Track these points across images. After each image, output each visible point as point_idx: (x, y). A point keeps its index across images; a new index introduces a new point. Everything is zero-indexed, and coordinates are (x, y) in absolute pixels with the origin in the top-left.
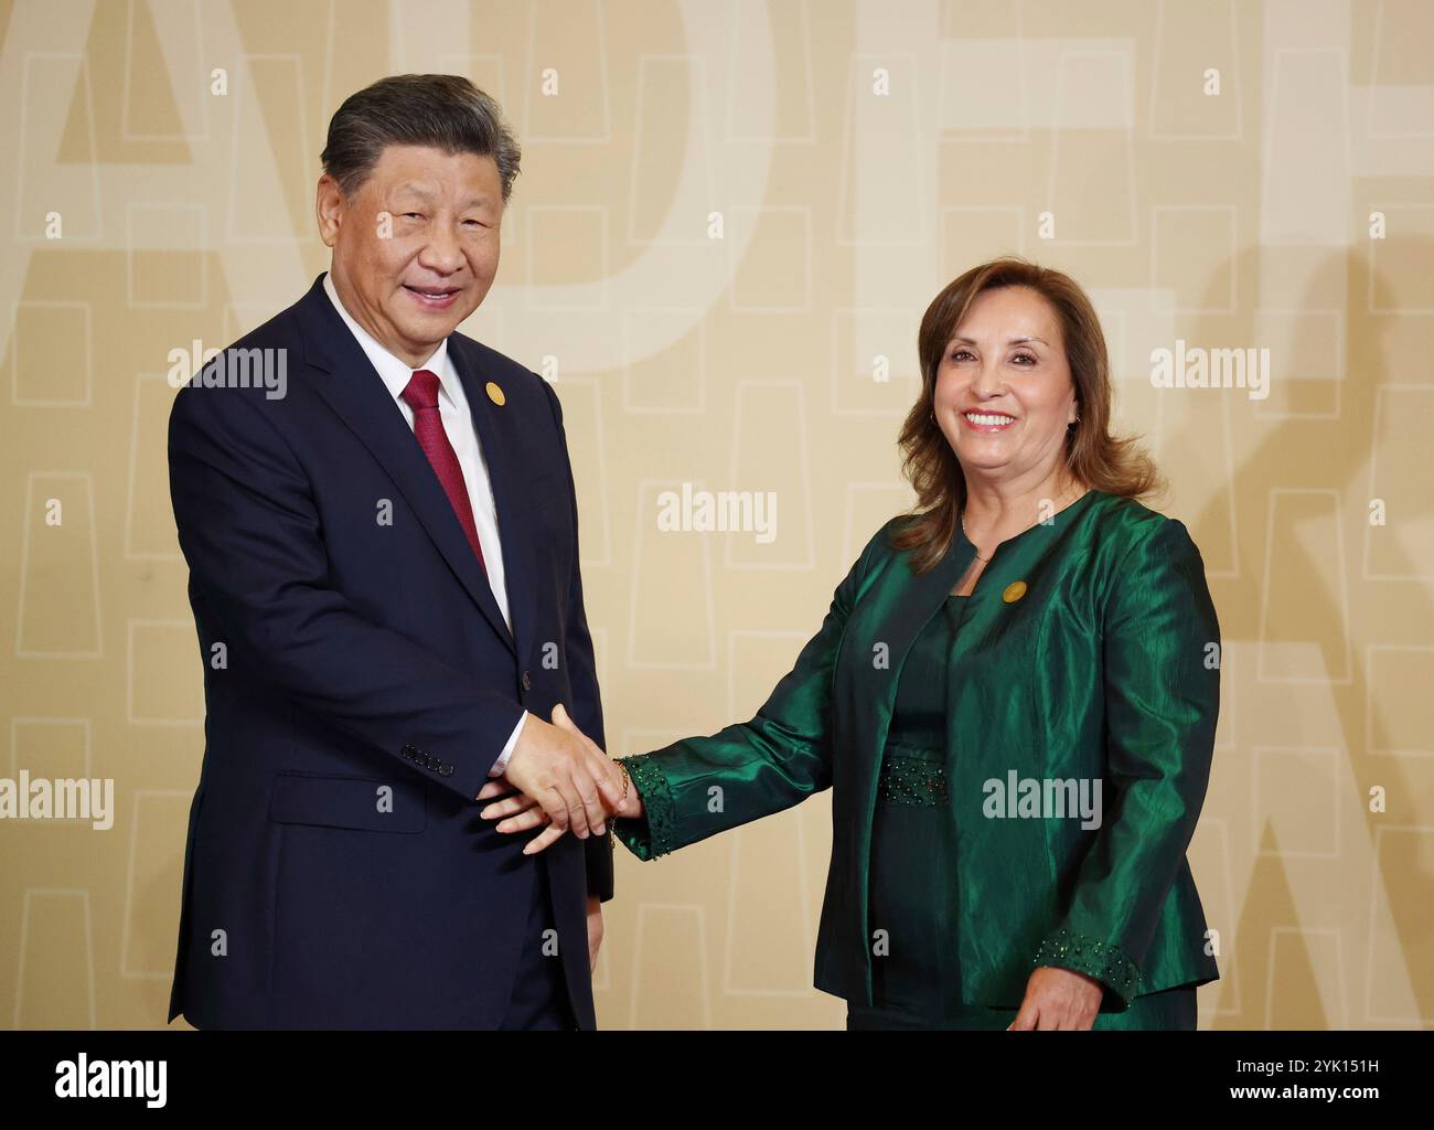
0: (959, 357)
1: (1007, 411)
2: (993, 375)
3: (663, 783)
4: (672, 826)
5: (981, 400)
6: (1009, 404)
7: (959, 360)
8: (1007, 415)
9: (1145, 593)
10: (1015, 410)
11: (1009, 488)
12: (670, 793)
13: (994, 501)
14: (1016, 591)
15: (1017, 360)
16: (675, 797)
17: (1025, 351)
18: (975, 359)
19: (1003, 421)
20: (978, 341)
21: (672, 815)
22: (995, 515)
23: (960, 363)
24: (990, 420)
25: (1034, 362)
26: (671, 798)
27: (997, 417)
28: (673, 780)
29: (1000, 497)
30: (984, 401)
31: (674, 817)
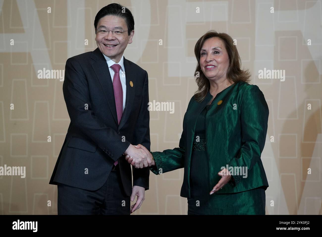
0: (203, 54)
2: (210, 57)
3: (159, 157)
6: (214, 63)
7: (203, 55)
9: (251, 100)
11: (218, 82)
12: (161, 159)
13: (215, 85)
14: (220, 102)
15: (215, 53)
17: (216, 50)
18: (206, 54)
20: (206, 50)
22: (216, 88)
23: (203, 56)
24: (211, 67)
25: (219, 53)
29: (216, 84)
30: (209, 62)
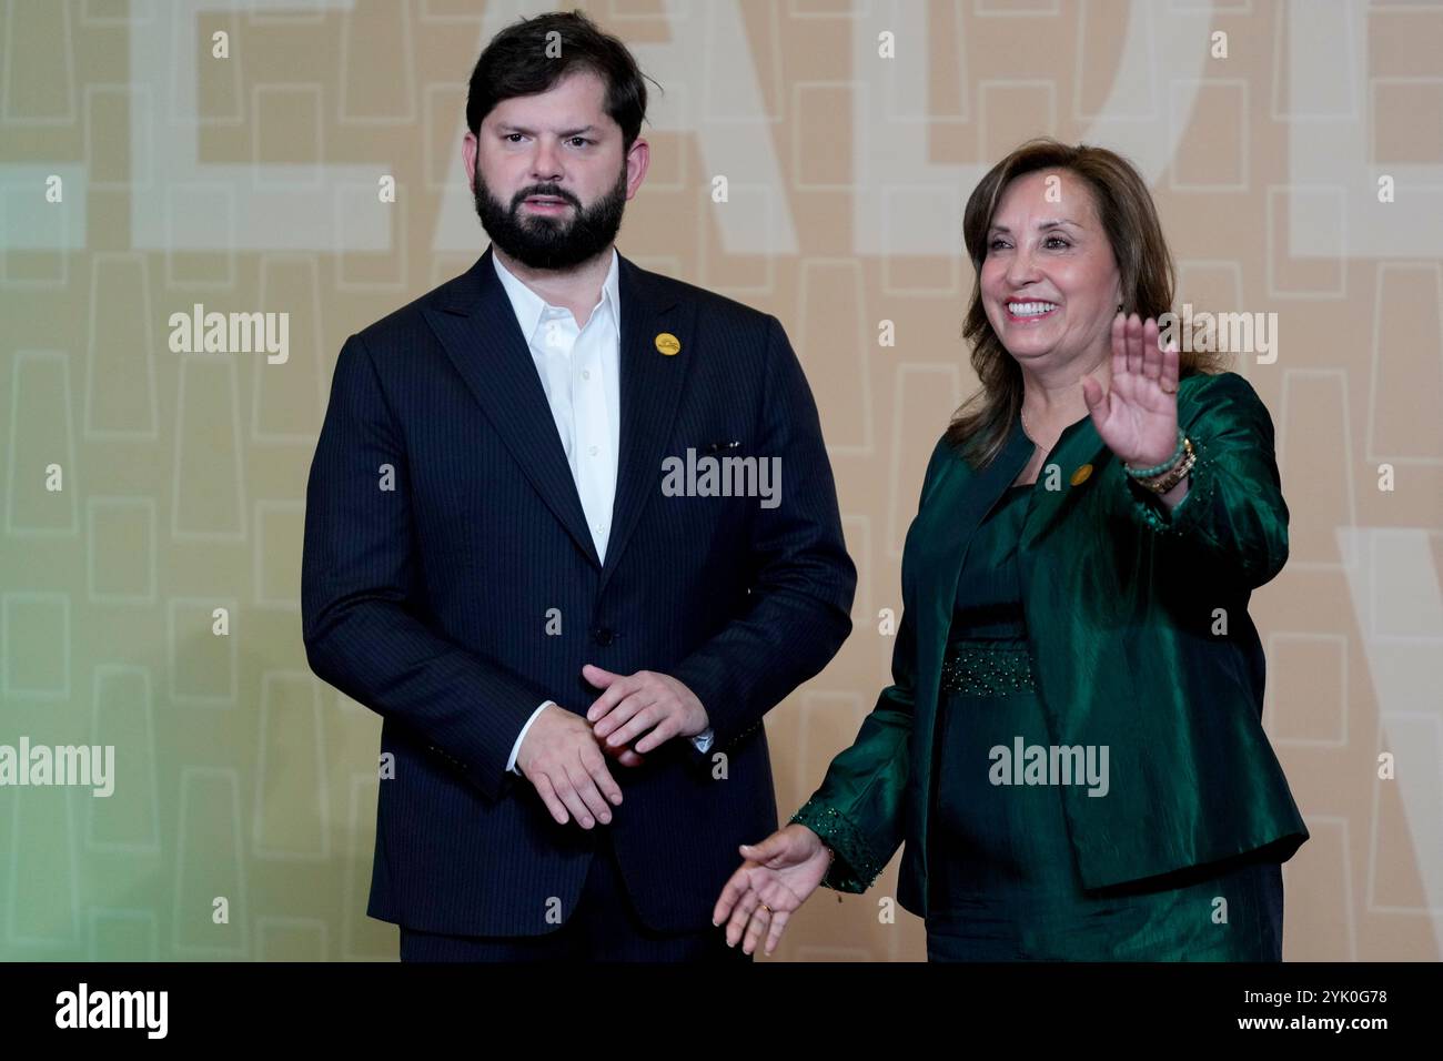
0: (998, 246)
1: (1044, 298)
3: (837, 816)
4: (868, 849)
5: (1016, 288)
6: (1045, 290)
7: (998, 249)
8: (1045, 302)
10: (1053, 294)
12: (848, 821)
14: (1083, 473)
16: (855, 822)
17: (1056, 234)
18: (1011, 247)
19: (1041, 307)
20: (1011, 228)
21: (861, 838)
23: (999, 252)
25: (1067, 245)
26: (852, 825)
27: (1035, 305)
28: (845, 808)
31: (865, 840)
